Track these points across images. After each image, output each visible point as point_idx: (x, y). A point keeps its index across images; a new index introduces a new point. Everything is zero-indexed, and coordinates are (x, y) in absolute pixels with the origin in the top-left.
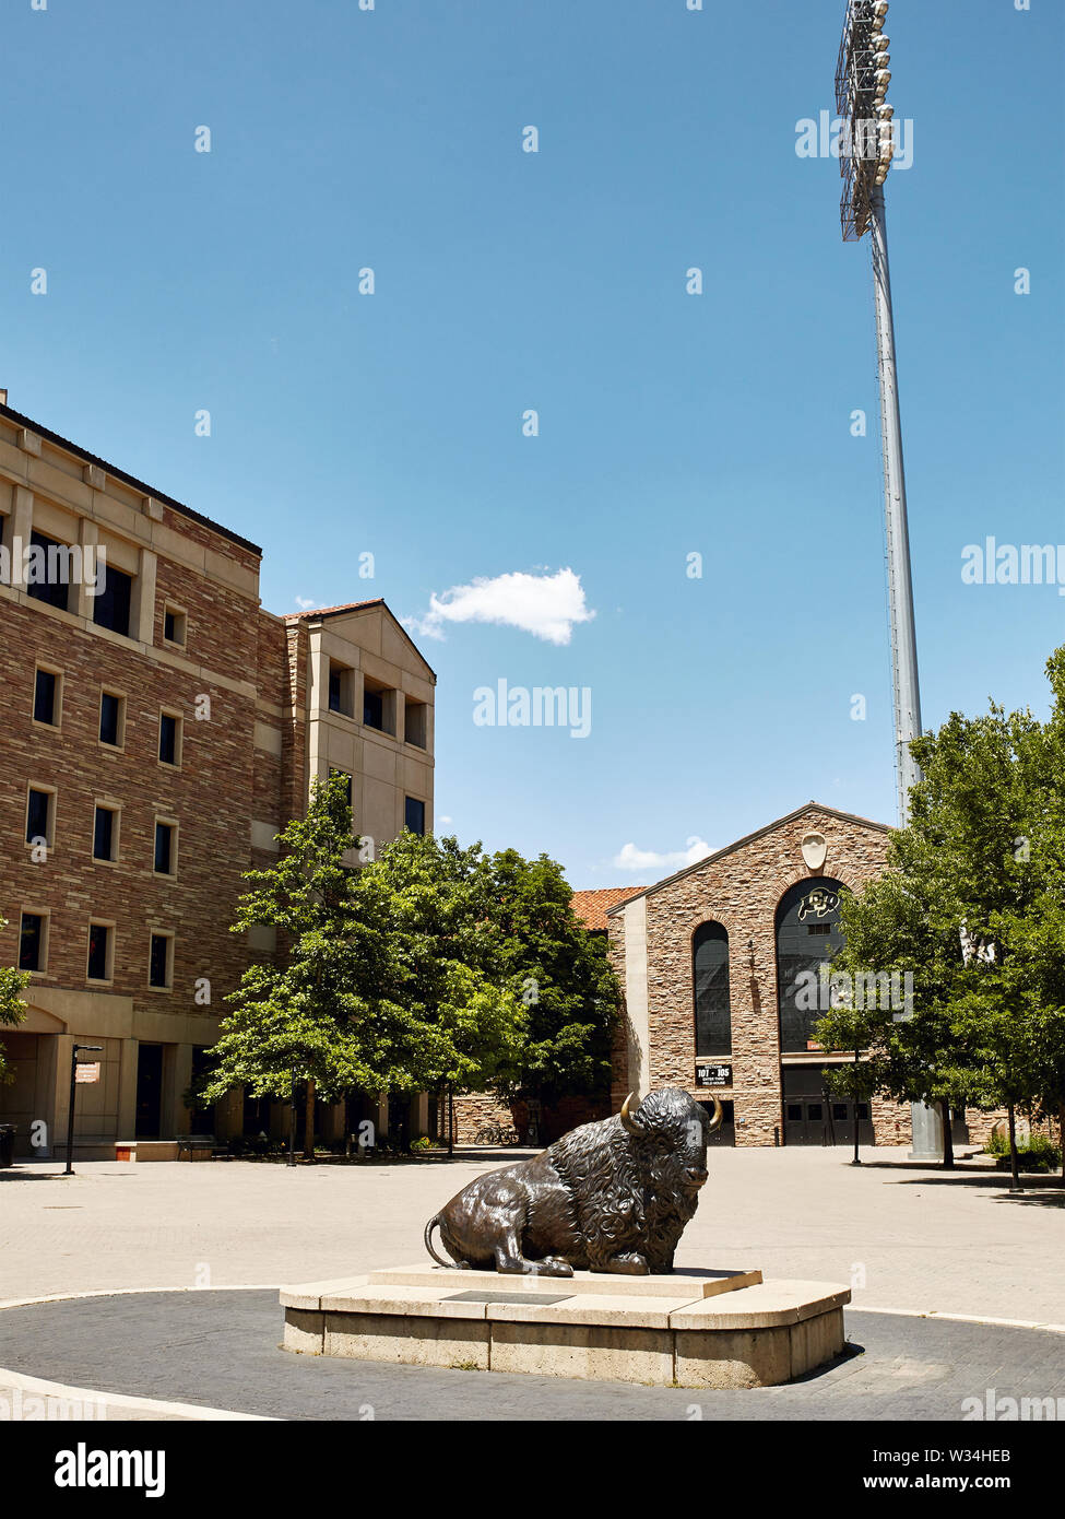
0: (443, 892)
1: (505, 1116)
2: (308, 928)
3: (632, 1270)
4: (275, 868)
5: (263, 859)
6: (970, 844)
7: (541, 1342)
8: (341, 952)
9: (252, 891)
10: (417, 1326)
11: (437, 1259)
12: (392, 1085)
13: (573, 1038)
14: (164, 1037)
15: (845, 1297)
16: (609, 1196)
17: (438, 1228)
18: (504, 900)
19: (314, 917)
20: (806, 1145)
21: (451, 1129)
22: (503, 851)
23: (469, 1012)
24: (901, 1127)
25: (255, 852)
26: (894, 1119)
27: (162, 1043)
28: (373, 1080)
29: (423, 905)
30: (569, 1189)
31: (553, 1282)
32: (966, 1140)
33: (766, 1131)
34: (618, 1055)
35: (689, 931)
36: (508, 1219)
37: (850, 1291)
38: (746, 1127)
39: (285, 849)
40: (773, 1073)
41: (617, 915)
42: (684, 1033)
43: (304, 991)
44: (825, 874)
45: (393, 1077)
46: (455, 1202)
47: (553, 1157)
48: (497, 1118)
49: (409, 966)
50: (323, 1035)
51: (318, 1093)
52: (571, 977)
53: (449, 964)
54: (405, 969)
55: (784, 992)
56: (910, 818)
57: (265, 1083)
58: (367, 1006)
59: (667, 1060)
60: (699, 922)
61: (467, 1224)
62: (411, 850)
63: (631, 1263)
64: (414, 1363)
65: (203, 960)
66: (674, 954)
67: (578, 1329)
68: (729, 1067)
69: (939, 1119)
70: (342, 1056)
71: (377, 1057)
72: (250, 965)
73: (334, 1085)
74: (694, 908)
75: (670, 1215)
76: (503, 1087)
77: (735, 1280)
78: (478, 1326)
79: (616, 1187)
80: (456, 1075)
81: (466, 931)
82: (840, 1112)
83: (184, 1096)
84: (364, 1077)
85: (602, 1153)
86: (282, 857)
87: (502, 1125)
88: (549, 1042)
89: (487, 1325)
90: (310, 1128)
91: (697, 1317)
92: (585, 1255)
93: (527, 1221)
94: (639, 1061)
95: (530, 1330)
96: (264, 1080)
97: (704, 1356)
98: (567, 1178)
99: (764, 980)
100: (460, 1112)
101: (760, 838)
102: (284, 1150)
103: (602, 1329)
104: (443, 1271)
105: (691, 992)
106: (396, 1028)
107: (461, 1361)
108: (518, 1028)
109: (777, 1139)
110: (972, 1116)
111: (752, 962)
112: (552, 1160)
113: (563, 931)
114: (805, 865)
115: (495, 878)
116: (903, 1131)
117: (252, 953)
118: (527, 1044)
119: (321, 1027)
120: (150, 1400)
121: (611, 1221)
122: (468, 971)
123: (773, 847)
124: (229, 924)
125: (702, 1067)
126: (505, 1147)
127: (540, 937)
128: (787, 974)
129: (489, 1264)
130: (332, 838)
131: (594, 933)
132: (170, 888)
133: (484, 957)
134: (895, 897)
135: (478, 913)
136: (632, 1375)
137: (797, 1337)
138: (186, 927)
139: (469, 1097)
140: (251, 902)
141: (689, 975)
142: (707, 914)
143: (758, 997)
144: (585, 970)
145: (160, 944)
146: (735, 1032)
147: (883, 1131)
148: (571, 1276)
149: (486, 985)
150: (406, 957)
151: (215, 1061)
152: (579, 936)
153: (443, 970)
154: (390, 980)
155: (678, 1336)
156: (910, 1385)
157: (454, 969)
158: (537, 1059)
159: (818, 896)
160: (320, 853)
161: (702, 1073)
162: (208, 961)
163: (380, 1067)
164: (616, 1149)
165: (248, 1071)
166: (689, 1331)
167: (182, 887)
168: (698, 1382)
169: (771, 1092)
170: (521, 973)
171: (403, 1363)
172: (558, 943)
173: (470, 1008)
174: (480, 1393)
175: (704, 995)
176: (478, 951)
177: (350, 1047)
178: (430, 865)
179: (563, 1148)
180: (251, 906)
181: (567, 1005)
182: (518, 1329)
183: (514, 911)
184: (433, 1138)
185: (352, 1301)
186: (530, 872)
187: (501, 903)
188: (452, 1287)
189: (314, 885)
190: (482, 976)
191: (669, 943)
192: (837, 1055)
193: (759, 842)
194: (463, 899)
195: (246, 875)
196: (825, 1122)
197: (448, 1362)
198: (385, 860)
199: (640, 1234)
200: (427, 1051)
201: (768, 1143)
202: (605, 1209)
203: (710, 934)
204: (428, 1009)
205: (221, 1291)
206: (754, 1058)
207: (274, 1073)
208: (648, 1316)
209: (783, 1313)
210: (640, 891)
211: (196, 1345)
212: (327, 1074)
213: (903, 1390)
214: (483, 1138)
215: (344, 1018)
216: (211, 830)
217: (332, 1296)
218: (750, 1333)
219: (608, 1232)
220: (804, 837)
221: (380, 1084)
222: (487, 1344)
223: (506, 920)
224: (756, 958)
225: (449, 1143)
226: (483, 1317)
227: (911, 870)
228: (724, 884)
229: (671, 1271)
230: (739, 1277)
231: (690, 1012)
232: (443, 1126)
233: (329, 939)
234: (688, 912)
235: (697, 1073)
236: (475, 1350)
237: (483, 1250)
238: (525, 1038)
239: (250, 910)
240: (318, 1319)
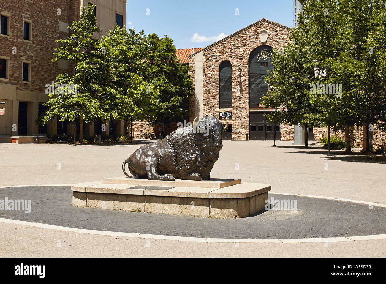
0: (129, 48)
1: (151, 129)
2: (80, 61)
3: (195, 178)
4: (68, 39)
5: (63, 35)
6: (319, 34)
7: (163, 203)
8: (92, 69)
9: (60, 47)
10: (119, 197)
11: (127, 175)
12: (111, 117)
13: (176, 102)
14: (28, 99)
15: (269, 188)
16: (188, 153)
17: (127, 164)
18: (151, 52)
19: (82, 57)
20: (257, 140)
21: (132, 133)
22: (151, 34)
23: (139, 92)
24: (290, 134)
25: (61, 33)
26: (288, 131)
27: (28, 102)
28: (104, 115)
29: (122, 53)
30: (174, 151)
31: (168, 182)
32: (313, 138)
33: (243, 135)
34: (192, 108)
35: (218, 64)
36: (152, 161)
37: (271, 186)
38: (236, 133)
39: (71, 32)
40: (246, 115)
41: (192, 58)
42: (215, 100)
43: (79, 84)
44: (267, 45)
45: (111, 114)
46: (133, 155)
47: (168, 140)
48: (148, 130)
49: (117, 75)
50: (86, 99)
51: (84, 120)
52: (175, 80)
53: (131, 74)
54: (116, 76)
55: (251, 86)
56: (298, 24)
57: (65, 116)
58: (102, 89)
59: (209, 110)
60: (222, 61)
61: (137, 163)
62: (118, 33)
63: (195, 176)
64: (118, 210)
65: (42, 72)
66: (212, 72)
67: (176, 198)
68: (231, 112)
69: (304, 131)
70: (93, 107)
71: (105, 107)
72: (59, 74)
73: (90, 117)
74: (220, 56)
75: (209, 160)
76: (151, 119)
77: (232, 182)
78: (141, 197)
79: (190, 150)
80: (133, 114)
81: (137, 63)
82: (269, 128)
83: (36, 121)
84: (101, 114)
85: (186, 138)
86: (70, 35)
87: (150, 132)
88: (167, 103)
89: (144, 197)
90: (81, 132)
91: (218, 194)
92: (179, 174)
93: (159, 162)
94: (199, 110)
95: (159, 199)
96: (65, 115)
97: (220, 207)
98: (173, 147)
99: (244, 82)
100: (135, 127)
101: (244, 31)
102: (72, 140)
103: (184, 198)
104: (129, 179)
105: (218, 86)
106: (112, 97)
107: (135, 209)
108: (156, 97)
109: (247, 138)
110: (315, 130)
111: (240, 75)
112: (168, 141)
113: (173, 63)
114: (260, 41)
115: (149, 44)
116: (291, 135)
117: (59, 70)
118: (159, 103)
119: (85, 96)
120: (25, 221)
121: (188, 162)
122: (138, 77)
123: (249, 34)
124: (51, 59)
125: (222, 112)
126: (151, 139)
127: (164, 65)
128: (253, 80)
129: (145, 176)
130: (89, 28)
131: (184, 64)
132: (29, 46)
133: (144, 72)
134: (292, 52)
135: (142, 56)
136: (194, 214)
137: (252, 201)
138: (35, 60)
139: (138, 122)
140: (59, 51)
141: (218, 80)
142: (224, 58)
143: (242, 88)
144: (180, 78)
145: (26, 66)
146: (233, 100)
147: (284, 136)
148: (174, 181)
149: (145, 82)
150: (116, 72)
151: (47, 108)
152: (178, 65)
153: (129, 76)
154: (110, 80)
155: (211, 201)
156: (291, 217)
157: (133, 76)
158: (162, 109)
159: (264, 52)
160: (84, 34)
161: (221, 115)
162: (44, 72)
163: (106, 111)
164: (191, 137)
165: (59, 112)
166: (215, 199)
167: (33, 45)
168: (217, 216)
169: (245, 121)
170: (157, 78)
171: (114, 210)
172: (170, 68)
173: (139, 90)
174: (142, 220)
175: (223, 87)
176: (142, 70)
177: (96, 104)
178: (125, 39)
179: (172, 137)
180: (59, 52)
181: (174, 90)
182: (155, 198)
183: (155, 56)
184: (125, 136)
185: (96, 189)
186: (161, 42)
187: (150, 53)
188: (132, 184)
189: (82, 45)
190: (143, 79)
191: (211, 68)
192: (269, 109)
193: (244, 32)
194: (137, 51)
195: (57, 41)
196: (264, 132)
197: (130, 209)
198: (109, 36)
199: (198, 167)
200: (123, 105)
201: (244, 139)
202: (186, 158)
203: (225, 65)
204: (124, 90)
205: (50, 186)
206: (240, 109)
207: (68, 112)
208: (201, 194)
209: (247, 193)
210: (201, 49)
211: (41, 204)
212: (87, 113)
213: (288, 219)
214: (143, 137)
215: (93, 93)
216: (44, 25)
217: (89, 187)
218: (236, 200)
219: (187, 166)
220: (260, 31)
221: (106, 117)
222: (144, 204)
223: (152, 59)
224: (241, 74)
225: (131, 138)
226: (143, 194)
227: (298, 42)
228: (231, 47)
229: (209, 179)
230: (233, 181)
231: (217, 93)
232: (129, 132)
233: (88, 65)
234: (218, 57)
235: (219, 114)
236: (140, 206)
237: (143, 172)
238: (158, 101)
239: (59, 54)
240: (84, 195)
